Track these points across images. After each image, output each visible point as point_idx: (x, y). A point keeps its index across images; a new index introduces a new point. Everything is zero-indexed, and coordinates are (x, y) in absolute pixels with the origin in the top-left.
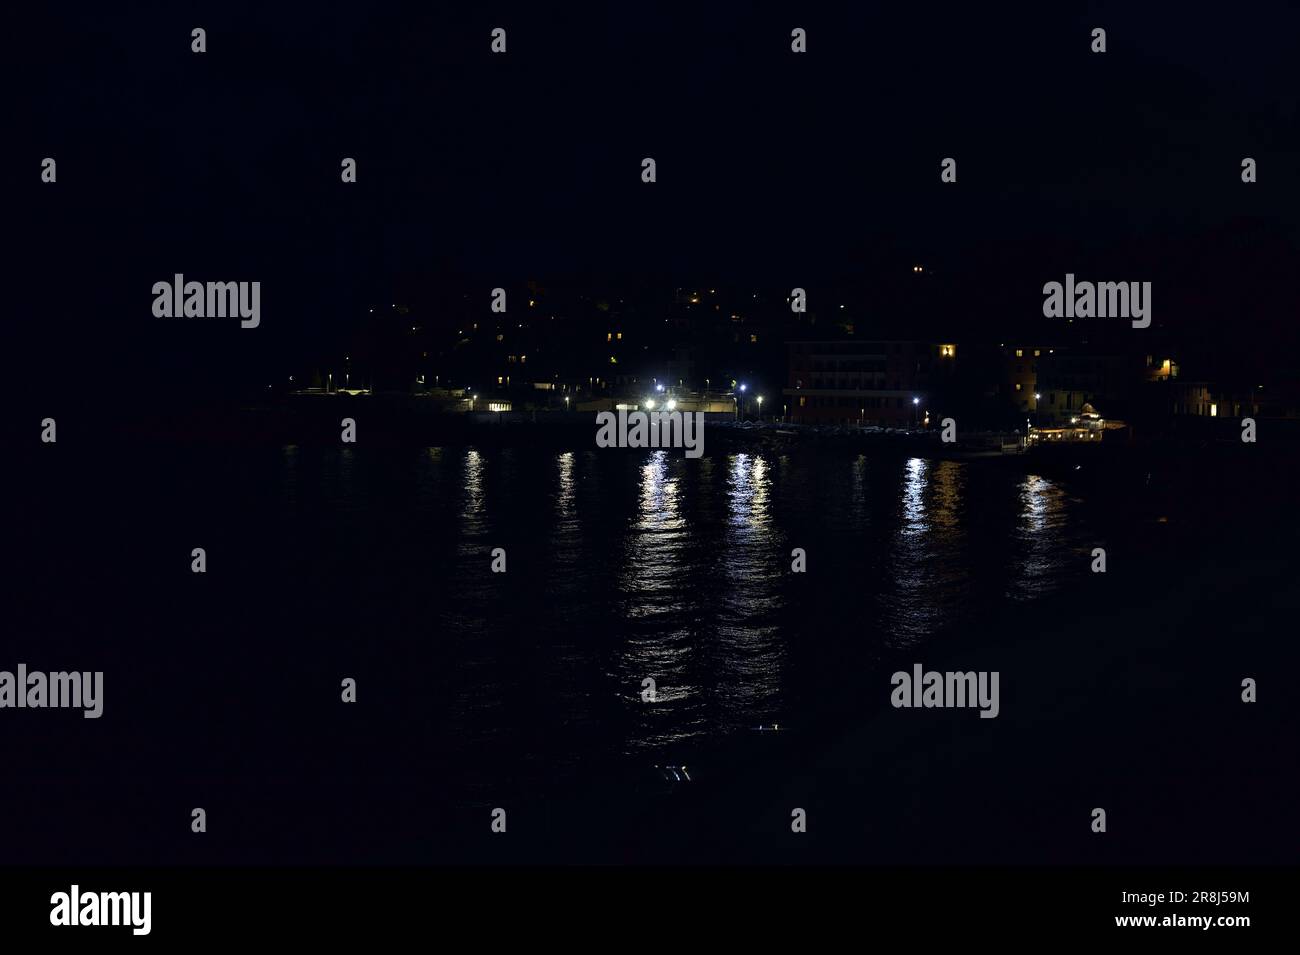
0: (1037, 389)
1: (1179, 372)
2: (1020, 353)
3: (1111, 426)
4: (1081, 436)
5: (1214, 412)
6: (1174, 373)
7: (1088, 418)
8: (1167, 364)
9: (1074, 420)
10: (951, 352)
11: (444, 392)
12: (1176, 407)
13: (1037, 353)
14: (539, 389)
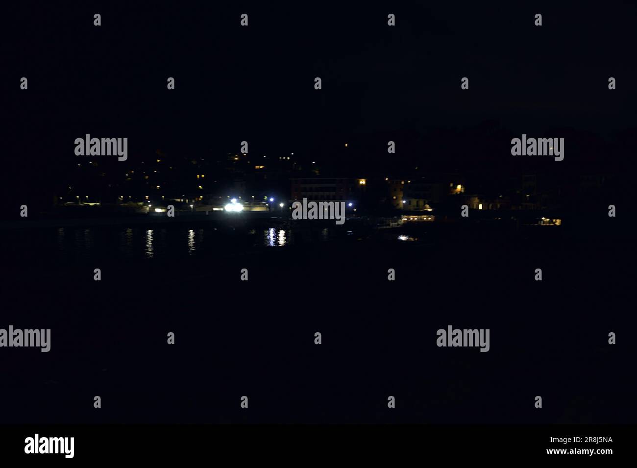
0: (403, 199)
1: (465, 190)
4: (425, 219)
5: (480, 208)
6: (463, 191)
8: (459, 187)
10: (364, 183)
13: (403, 183)
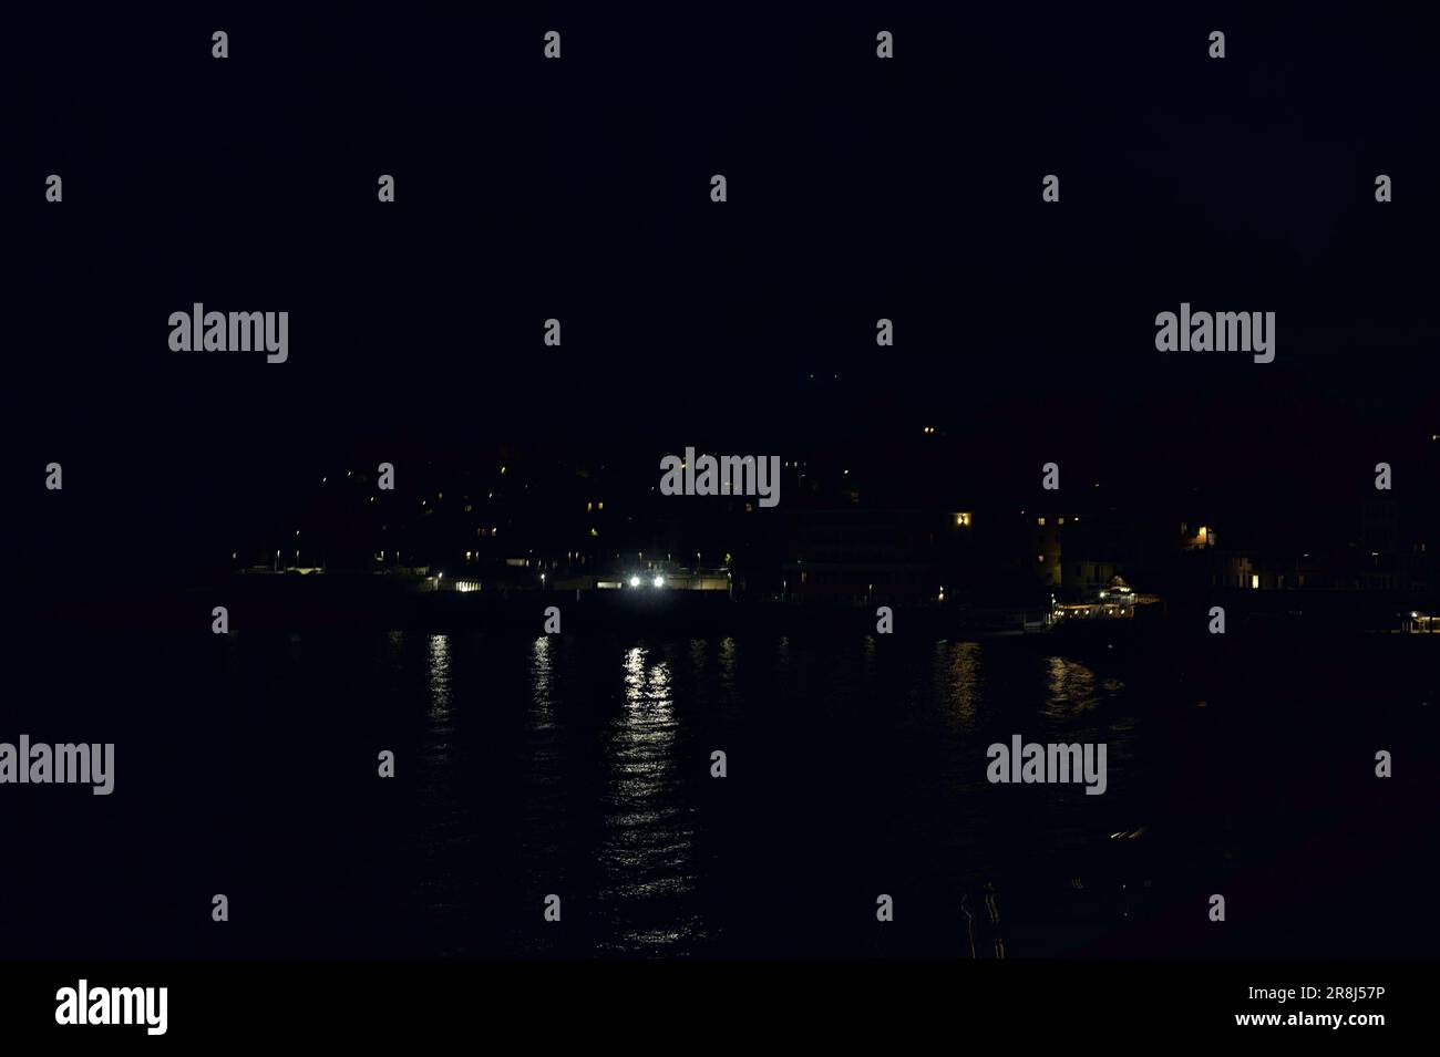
1: (1216, 540)
2: (1042, 521)
3: (1144, 600)
4: (1111, 612)
5: (1256, 583)
6: (1211, 542)
7: (1118, 592)
8: (1203, 531)
9: (1102, 595)
10: (966, 521)
11: (405, 570)
12: (1214, 577)
13: (1061, 521)
14: (512, 566)
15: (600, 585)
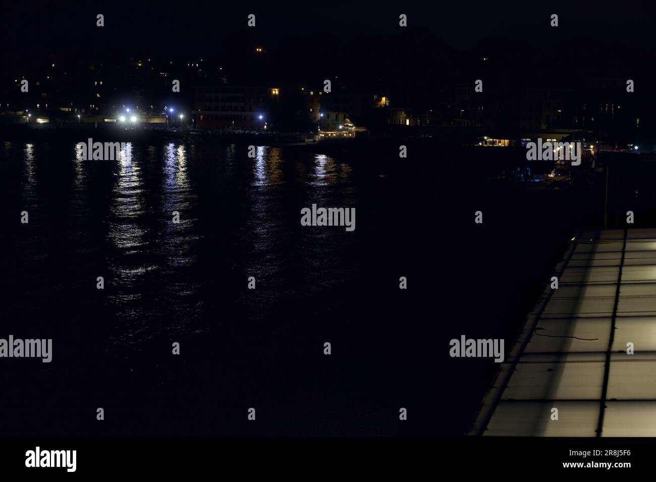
0: (320, 111)
1: (390, 103)
2: (312, 93)
3: (358, 130)
4: (345, 135)
5: (408, 123)
6: (387, 104)
7: (347, 126)
8: (384, 99)
9: (341, 127)
10: (277, 93)
11: (13, 113)
12: (389, 121)
13: (321, 93)
14: (63, 111)
15: (106, 120)
